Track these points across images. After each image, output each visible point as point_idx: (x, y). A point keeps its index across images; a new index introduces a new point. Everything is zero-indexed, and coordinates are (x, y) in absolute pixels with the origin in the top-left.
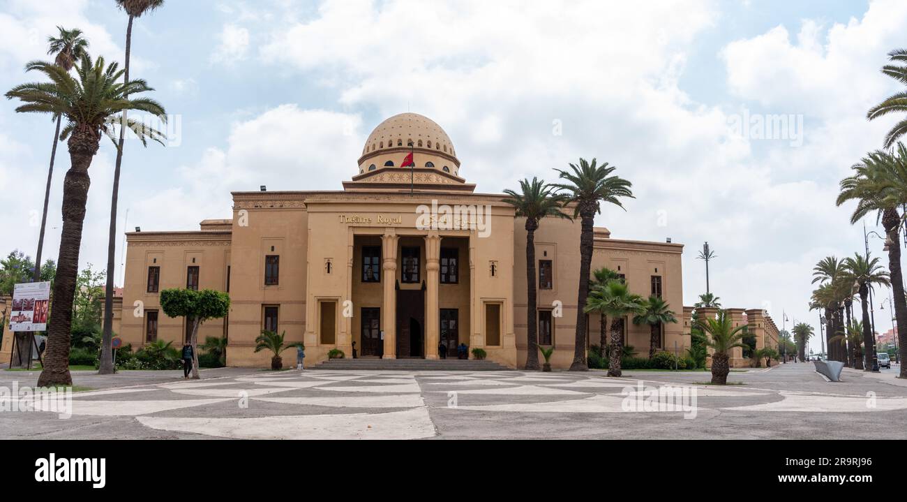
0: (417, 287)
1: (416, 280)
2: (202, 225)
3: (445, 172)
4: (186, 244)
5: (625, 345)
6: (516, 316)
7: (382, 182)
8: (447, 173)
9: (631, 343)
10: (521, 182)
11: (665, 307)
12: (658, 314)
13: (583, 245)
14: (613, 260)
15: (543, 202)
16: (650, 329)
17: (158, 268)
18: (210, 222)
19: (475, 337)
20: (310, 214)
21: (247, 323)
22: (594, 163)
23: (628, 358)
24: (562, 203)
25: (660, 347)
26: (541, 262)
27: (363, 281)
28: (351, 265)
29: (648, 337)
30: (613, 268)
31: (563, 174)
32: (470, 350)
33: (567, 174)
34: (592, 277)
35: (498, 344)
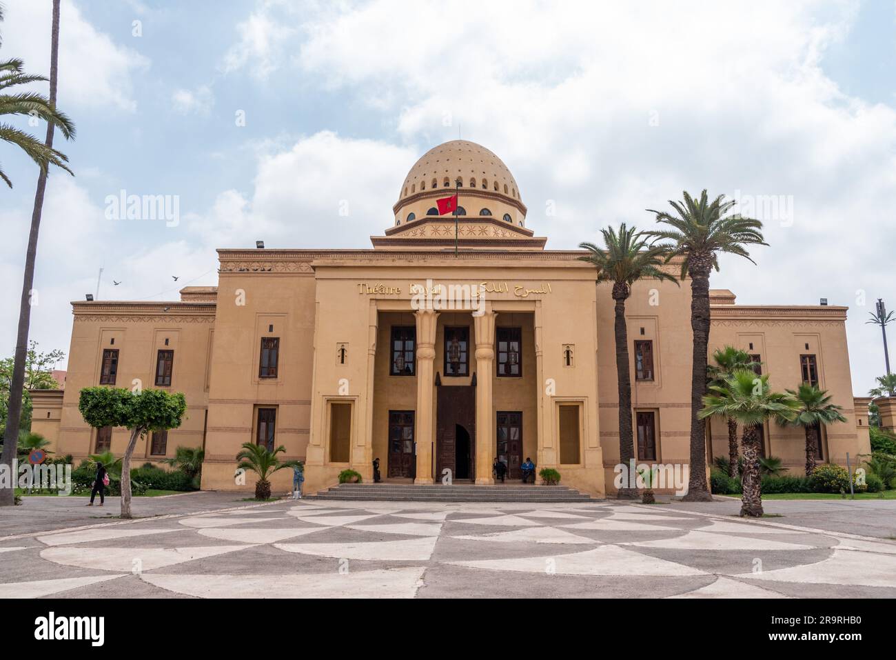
0: (465, 381)
1: (465, 372)
2: (183, 293)
3: (505, 222)
4: (157, 319)
5: (767, 456)
6: (602, 420)
7: (423, 237)
8: (509, 223)
9: (775, 454)
10: (604, 232)
11: (825, 401)
12: (814, 411)
13: (695, 317)
14: (741, 334)
15: (635, 258)
16: (803, 432)
17: (116, 352)
18: (193, 290)
19: (544, 453)
20: (318, 281)
21: (232, 430)
22: (704, 197)
23: (772, 477)
24: (663, 259)
25: (822, 459)
26: (638, 344)
27: (392, 373)
28: (374, 353)
29: (802, 444)
30: (742, 347)
31: (661, 216)
32: (538, 470)
33: (667, 216)
34: (712, 361)
35: (577, 461)
